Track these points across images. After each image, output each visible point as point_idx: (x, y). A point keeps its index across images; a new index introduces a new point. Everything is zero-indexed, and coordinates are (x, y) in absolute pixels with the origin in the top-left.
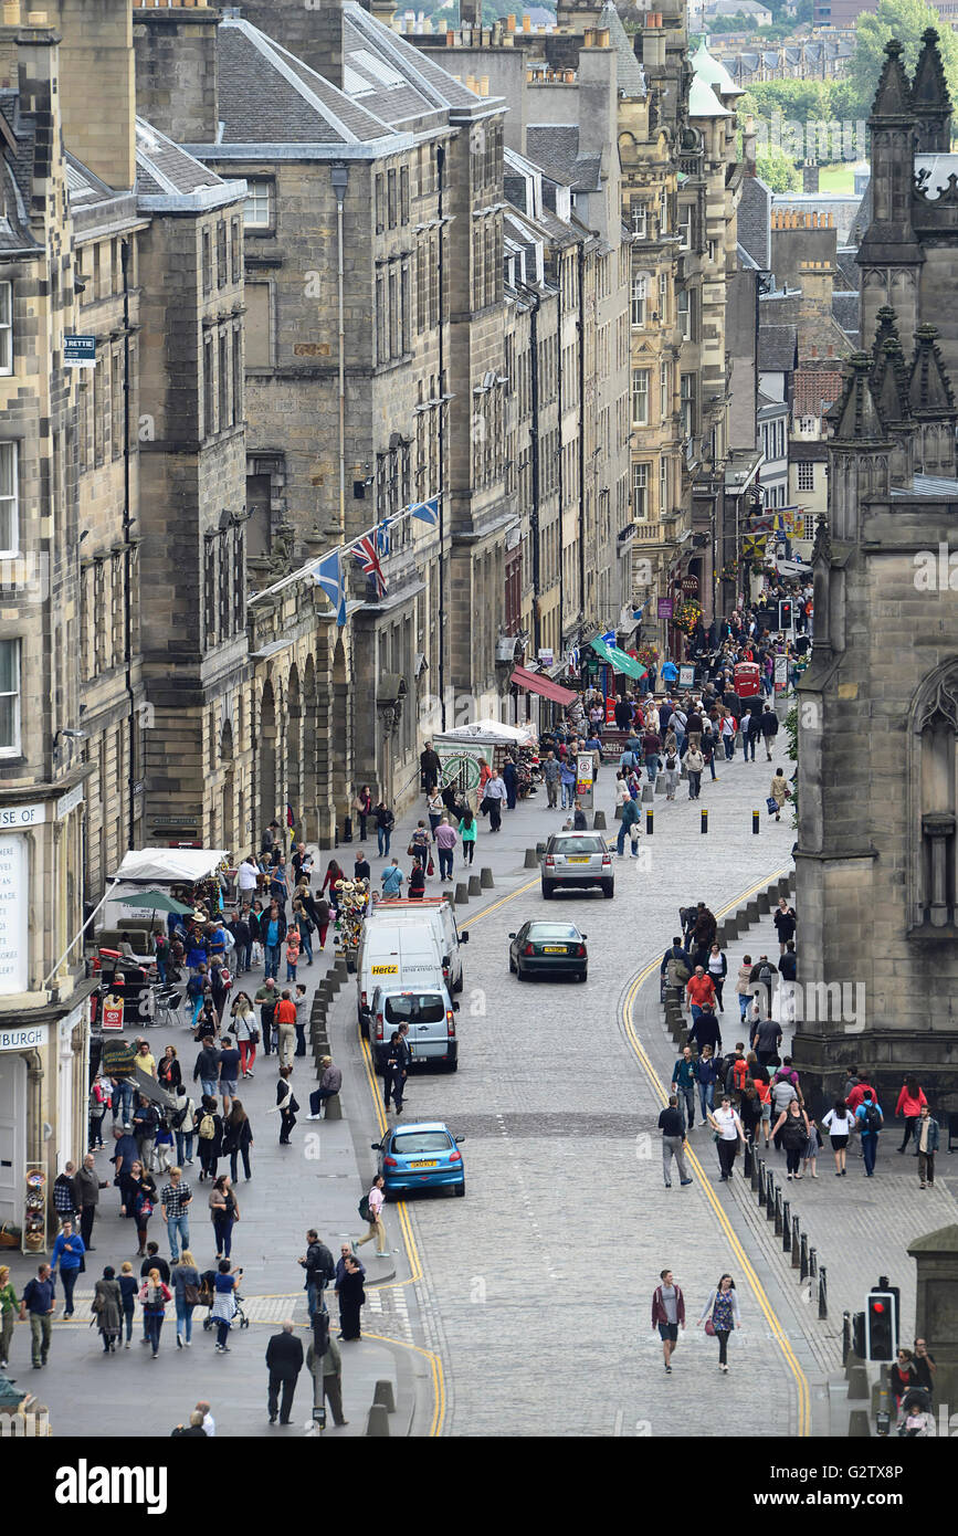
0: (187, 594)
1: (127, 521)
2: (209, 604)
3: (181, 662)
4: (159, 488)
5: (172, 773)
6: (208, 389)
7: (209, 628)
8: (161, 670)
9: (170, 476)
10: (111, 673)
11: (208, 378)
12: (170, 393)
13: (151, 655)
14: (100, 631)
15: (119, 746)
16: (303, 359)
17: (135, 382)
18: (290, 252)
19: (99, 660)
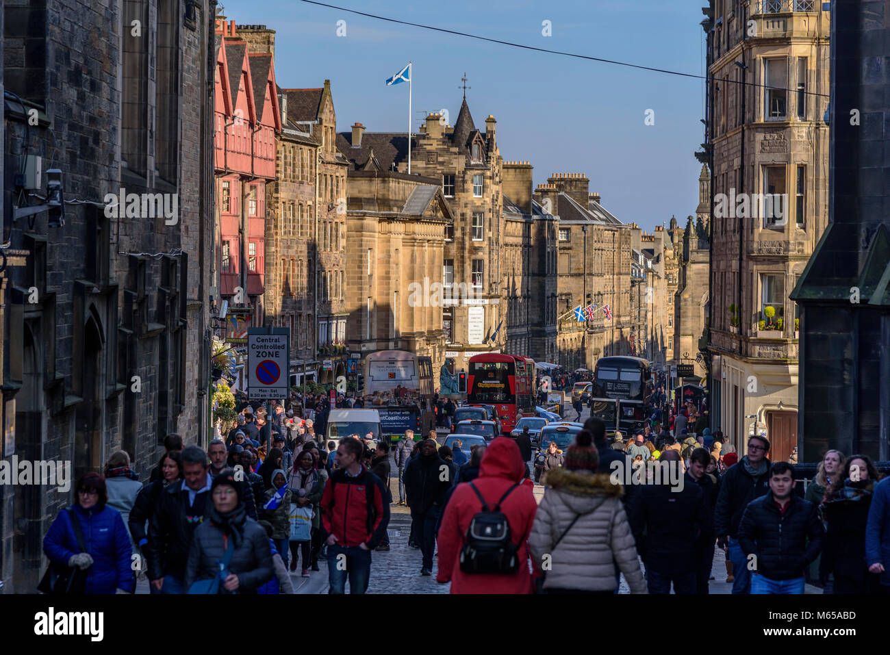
0: (542, 310)
1: (528, 291)
2: (548, 313)
3: (541, 327)
4: (536, 285)
5: (538, 353)
6: (549, 263)
7: (548, 320)
8: (535, 328)
9: (539, 282)
10: (523, 326)
11: (549, 260)
12: (539, 262)
13: (533, 325)
14: (520, 315)
15: (525, 344)
16: (576, 272)
17: (531, 259)
18: (574, 246)
19: (520, 322)
